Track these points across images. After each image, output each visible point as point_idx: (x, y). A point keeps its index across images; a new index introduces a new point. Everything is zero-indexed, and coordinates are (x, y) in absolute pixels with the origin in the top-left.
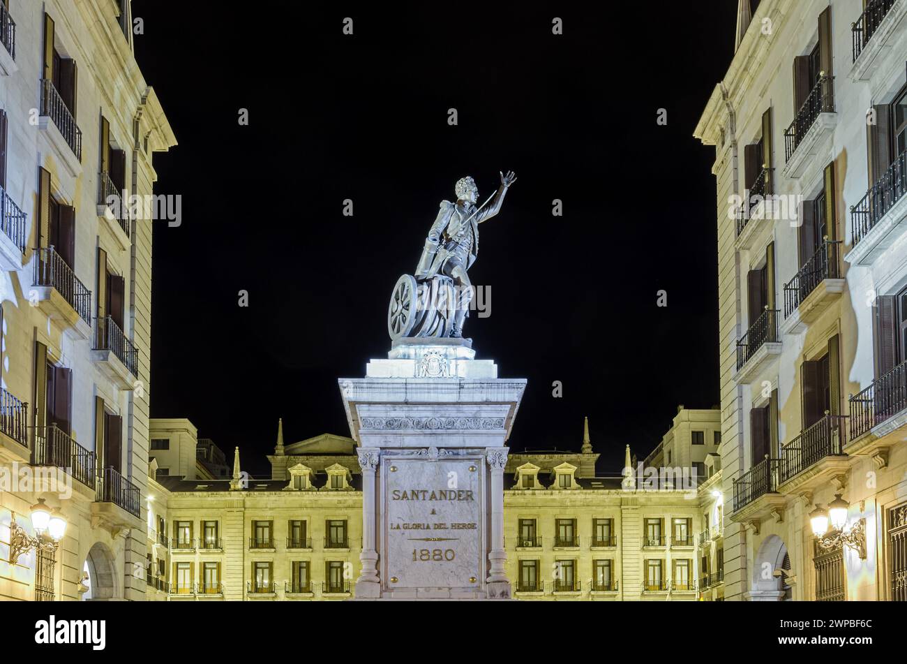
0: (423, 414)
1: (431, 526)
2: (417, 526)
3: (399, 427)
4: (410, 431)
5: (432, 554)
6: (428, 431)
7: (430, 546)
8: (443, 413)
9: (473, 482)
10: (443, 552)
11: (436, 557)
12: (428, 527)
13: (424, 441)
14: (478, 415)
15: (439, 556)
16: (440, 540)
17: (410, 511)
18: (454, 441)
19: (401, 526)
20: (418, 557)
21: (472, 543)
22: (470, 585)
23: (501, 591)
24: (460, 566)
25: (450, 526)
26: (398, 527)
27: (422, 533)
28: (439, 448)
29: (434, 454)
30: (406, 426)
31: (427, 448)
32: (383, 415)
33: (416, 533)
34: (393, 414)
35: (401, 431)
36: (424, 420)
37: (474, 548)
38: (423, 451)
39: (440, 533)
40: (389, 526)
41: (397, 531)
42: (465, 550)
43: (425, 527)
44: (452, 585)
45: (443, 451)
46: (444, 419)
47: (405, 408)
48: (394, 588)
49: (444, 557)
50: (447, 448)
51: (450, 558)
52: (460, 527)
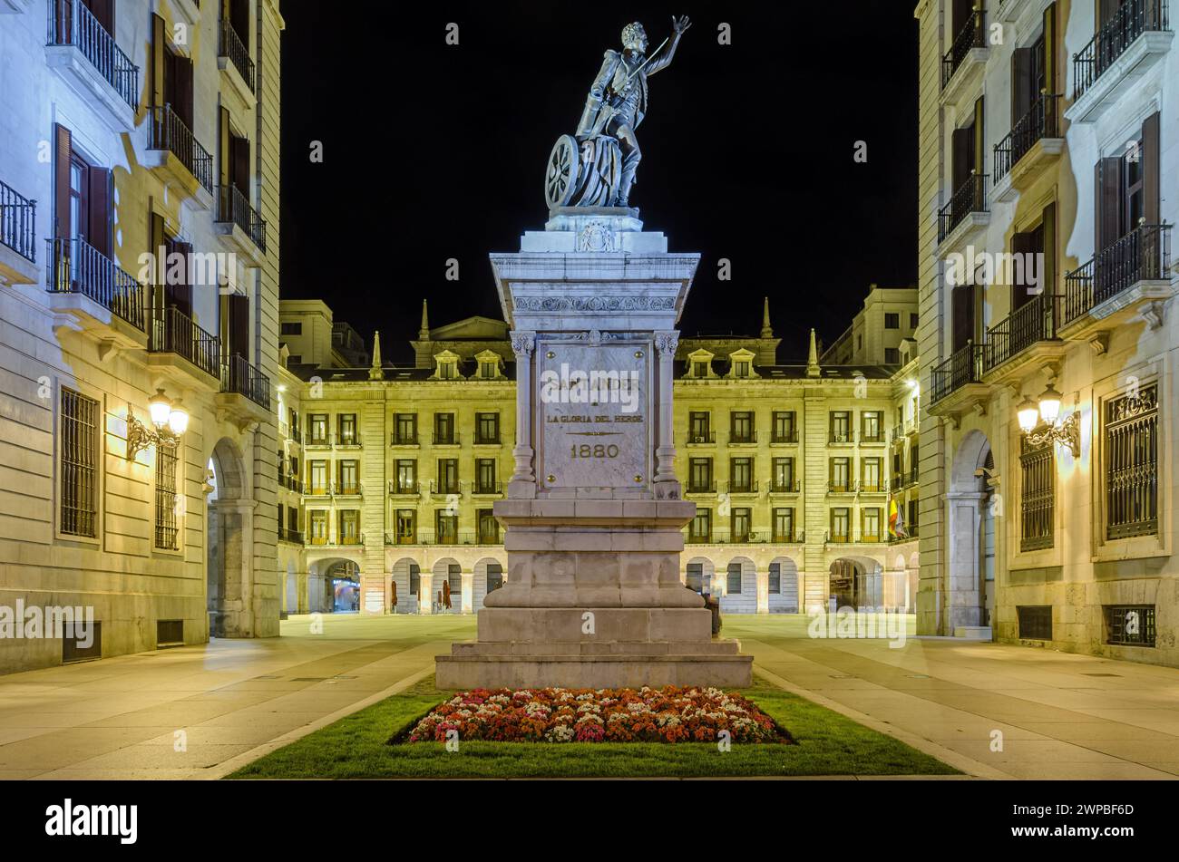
0: (585, 293)
1: (592, 419)
2: (577, 419)
3: (558, 307)
4: (569, 312)
5: (593, 450)
6: (590, 312)
7: (592, 441)
8: (606, 291)
10: (606, 448)
11: (598, 454)
12: (589, 420)
13: (585, 324)
14: (645, 295)
15: (601, 452)
16: (602, 434)
18: (619, 323)
19: (559, 419)
20: (578, 450)
21: (637, 438)
22: (635, 484)
23: (669, 492)
24: (624, 463)
25: (613, 419)
26: (556, 420)
27: (582, 427)
28: (602, 332)
29: (595, 338)
30: (565, 307)
31: (588, 332)
32: (539, 294)
33: (575, 427)
34: (551, 294)
35: (560, 313)
36: (585, 299)
37: (640, 444)
38: (584, 334)
39: (602, 427)
40: (546, 418)
41: (554, 424)
42: (630, 445)
43: (586, 419)
44: (615, 485)
45: (605, 334)
46: (607, 299)
47: (564, 287)
48: (552, 488)
49: (606, 453)
50: (610, 332)
51: (613, 454)
52: (624, 420)
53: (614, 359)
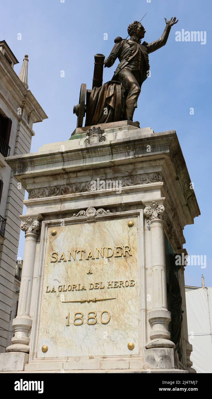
0: (81, 180)
1: (87, 287)
2: (73, 288)
3: (61, 193)
4: (69, 196)
5: (86, 317)
7: (85, 309)
9: (131, 237)
10: (99, 314)
11: (90, 321)
12: (84, 289)
13: (82, 204)
14: (134, 173)
15: (94, 320)
16: (95, 301)
17: (67, 272)
18: (110, 201)
19: (56, 290)
20: (71, 321)
21: (130, 302)
22: (128, 352)
24: (116, 329)
25: (107, 286)
26: (53, 291)
27: (78, 296)
28: (97, 208)
29: (92, 213)
30: (67, 191)
31: (85, 209)
32: (46, 185)
33: (71, 296)
34: (55, 183)
35: (62, 197)
36: (83, 184)
37: (132, 308)
38: (82, 212)
39: (96, 294)
40: (45, 289)
41: (53, 294)
42: (123, 310)
43: (81, 288)
44: (106, 354)
45: (100, 210)
47: (66, 176)
48: (44, 358)
49: (99, 321)
50: (106, 208)
51: (105, 321)
52: (117, 285)
53: (108, 230)
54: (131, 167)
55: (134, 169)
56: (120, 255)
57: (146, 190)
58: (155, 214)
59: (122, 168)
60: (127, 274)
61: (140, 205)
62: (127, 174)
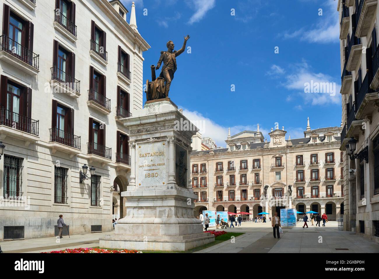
0: (148, 127)
1: (151, 165)
2: (147, 166)
3: (141, 132)
4: (144, 133)
5: (151, 175)
6: (149, 132)
7: (151, 172)
8: (154, 126)
9: (164, 149)
10: (155, 174)
13: (148, 136)
14: (165, 125)
16: (154, 170)
18: (157, 135)
20: (147, 176)
21: (163, 170)
22: (163, 185)
23: (171, 187)
24: (160, 178)
25: (157, 165)
26: (141, 167)
27: (148, 168)
28: (153, 138)
29: (152, 140)
30: (143, 132)
31: (149, 138)
32: (136, 129)
33: (146, 168)
34: (139, 128)
35: (141, 134)
37: (164, 172)
39: (154, 168)
40: (138, 166)
42: (161, 172)
43: (149, 166)
44: (157, 185)
45: (154, 139)
46: (154, 128)
47: (142, 126)
48: (140, 187)
49: (155, 176)
50: (156, 138)
51: (156, 176)
52: (160, 165)
53: (157, 146)
54: (164, 123)
55: (164, 124)
56: (160, 155)
57: (168, 131)
58: (171, 141)
59: (160, 123)
60: (163, 161)
61: (166, 137)
62: (162, 125)
